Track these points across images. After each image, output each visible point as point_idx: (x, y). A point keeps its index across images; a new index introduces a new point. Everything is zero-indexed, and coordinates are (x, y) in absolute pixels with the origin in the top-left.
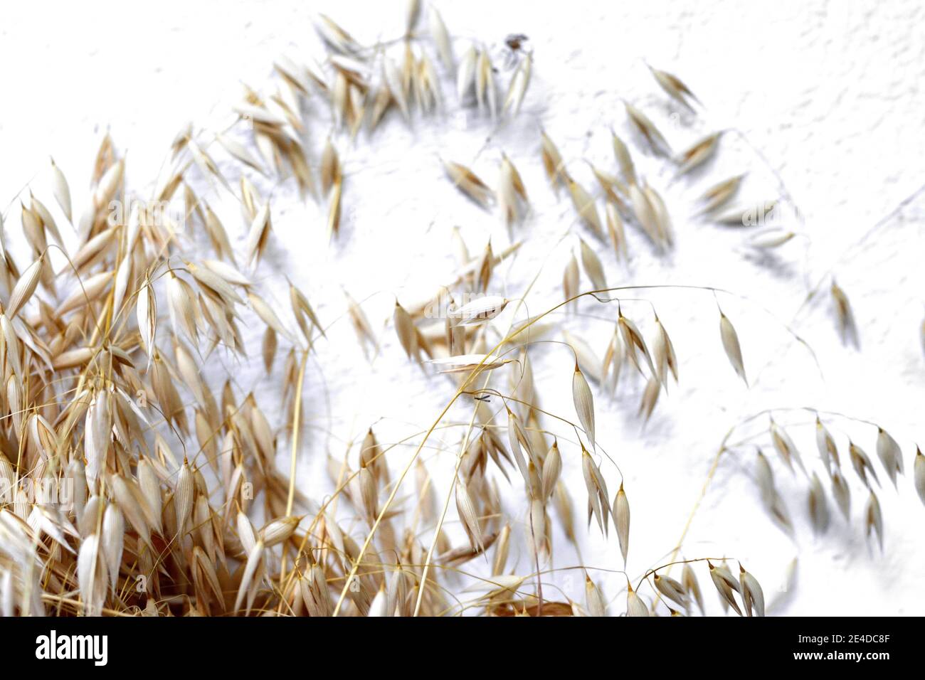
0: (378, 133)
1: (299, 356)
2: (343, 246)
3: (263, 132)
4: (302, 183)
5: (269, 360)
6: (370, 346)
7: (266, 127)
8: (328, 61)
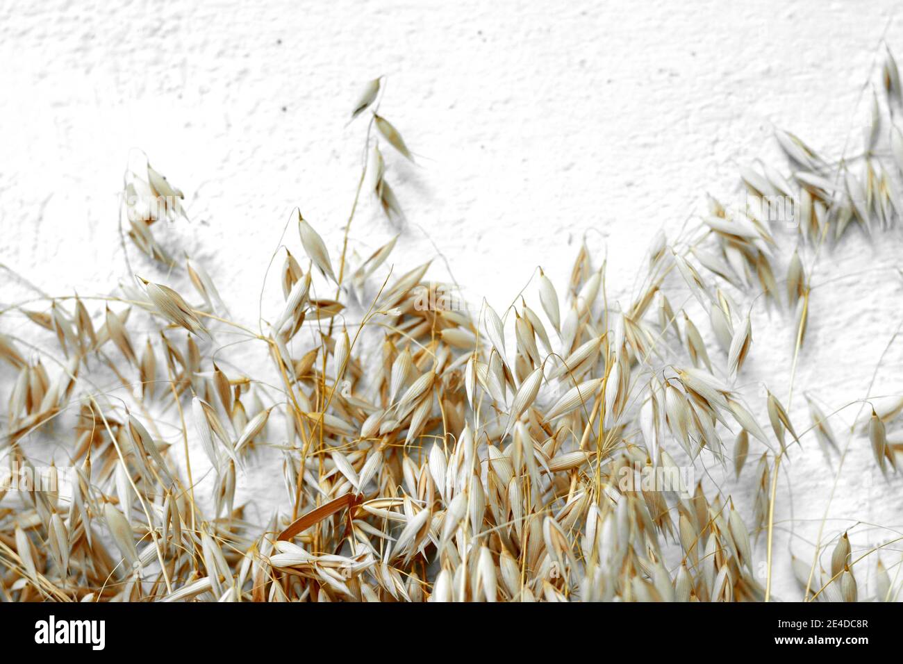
0: (839, 247)
1: (771, 460)
2: (806, 355)
3: (733, 245)
4: (768, 293)
5: (739, 464)
6: (831, 450)
7: (737, 240)
8: (793, 176)
